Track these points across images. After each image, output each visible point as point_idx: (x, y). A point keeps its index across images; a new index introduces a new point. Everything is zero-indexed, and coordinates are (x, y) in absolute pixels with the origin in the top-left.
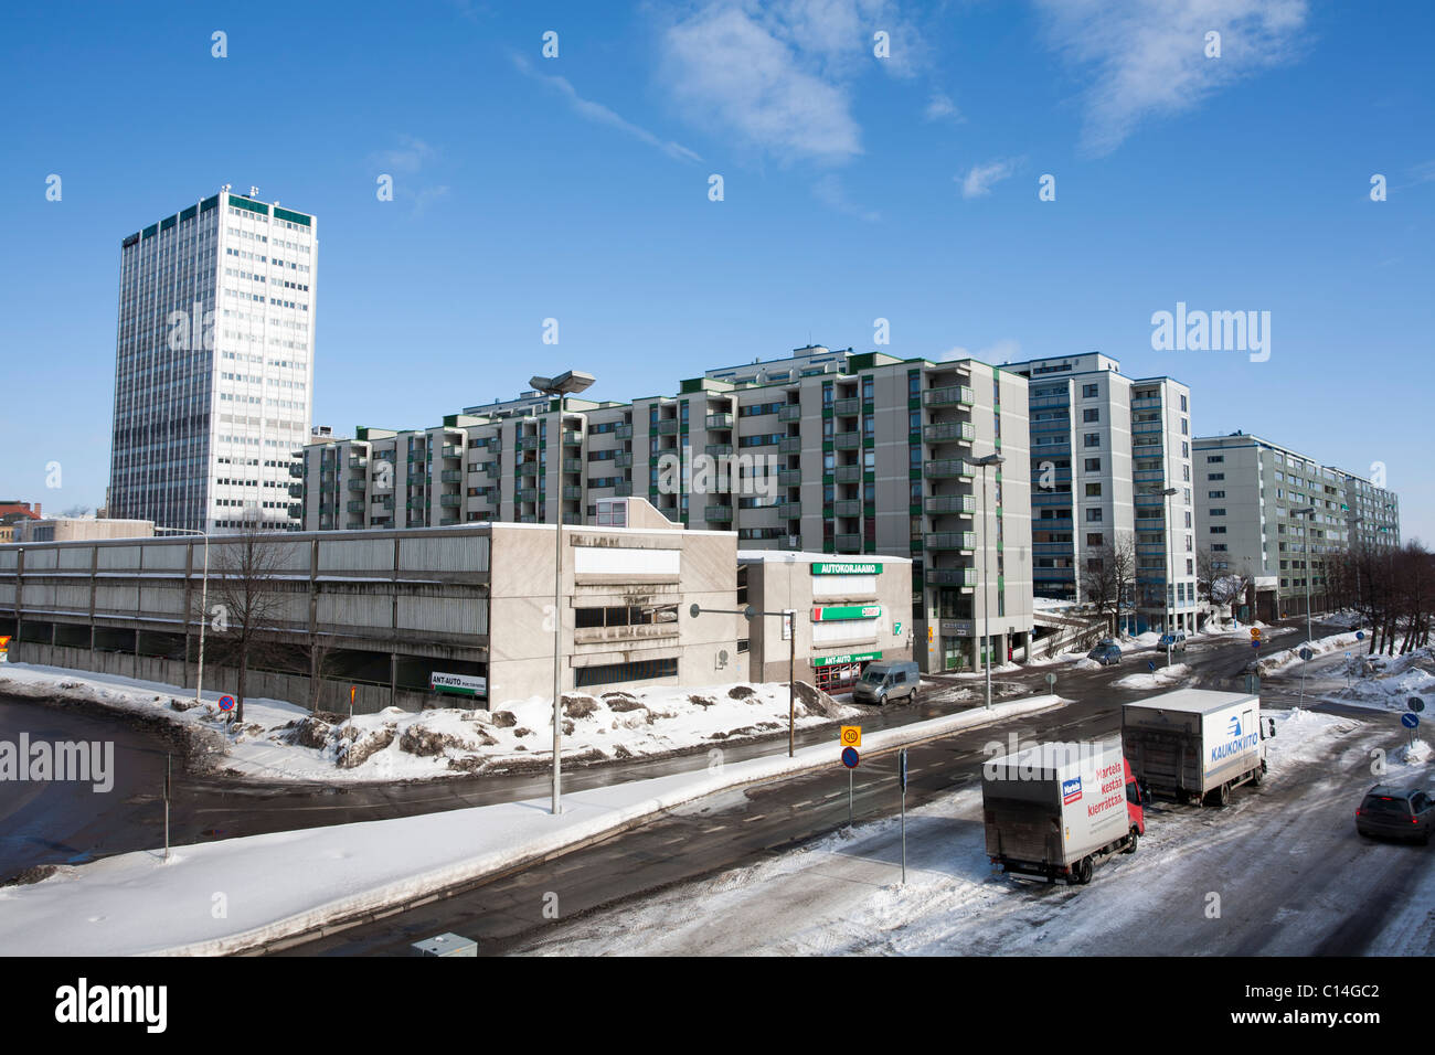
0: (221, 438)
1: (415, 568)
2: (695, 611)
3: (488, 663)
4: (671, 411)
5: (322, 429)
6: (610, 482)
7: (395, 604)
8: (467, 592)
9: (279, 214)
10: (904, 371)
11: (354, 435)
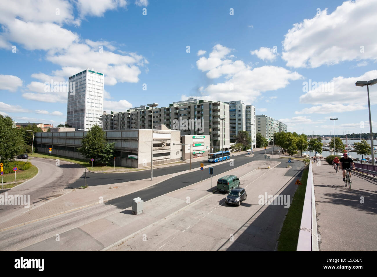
0: (87, 113)
1: (125, 137)
2: (174, 144)
3: (138, 153)
4: (168, 109)
5: (105, 112)
6: (157, 122)
7: (121, 143)
8: (134, 141)
9: (97, 73)
10: (208, 103)
11: (111, 113)
